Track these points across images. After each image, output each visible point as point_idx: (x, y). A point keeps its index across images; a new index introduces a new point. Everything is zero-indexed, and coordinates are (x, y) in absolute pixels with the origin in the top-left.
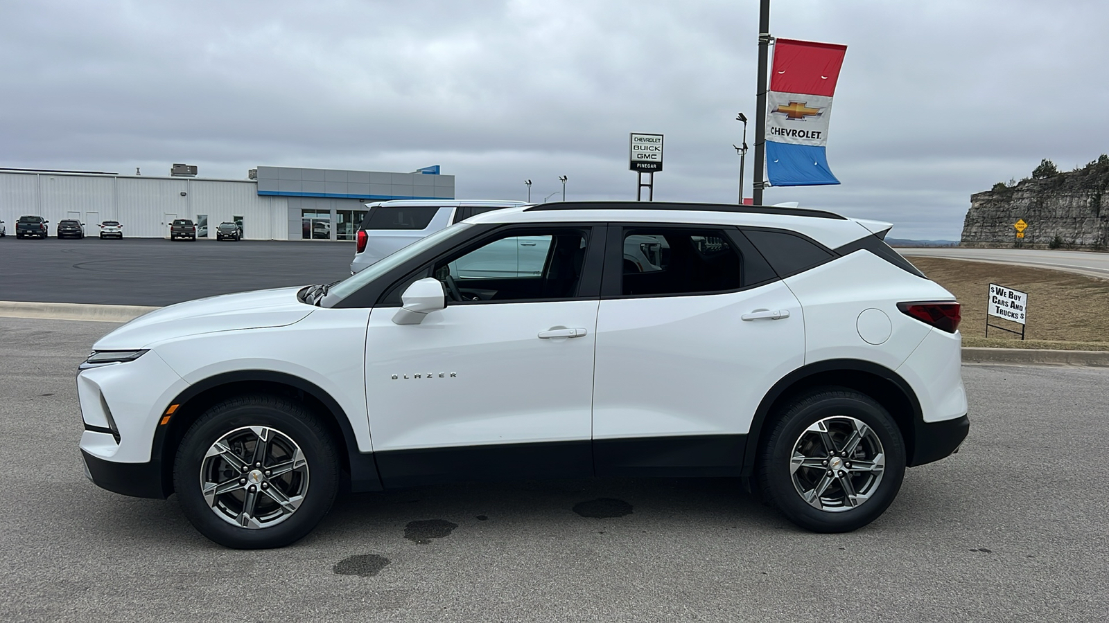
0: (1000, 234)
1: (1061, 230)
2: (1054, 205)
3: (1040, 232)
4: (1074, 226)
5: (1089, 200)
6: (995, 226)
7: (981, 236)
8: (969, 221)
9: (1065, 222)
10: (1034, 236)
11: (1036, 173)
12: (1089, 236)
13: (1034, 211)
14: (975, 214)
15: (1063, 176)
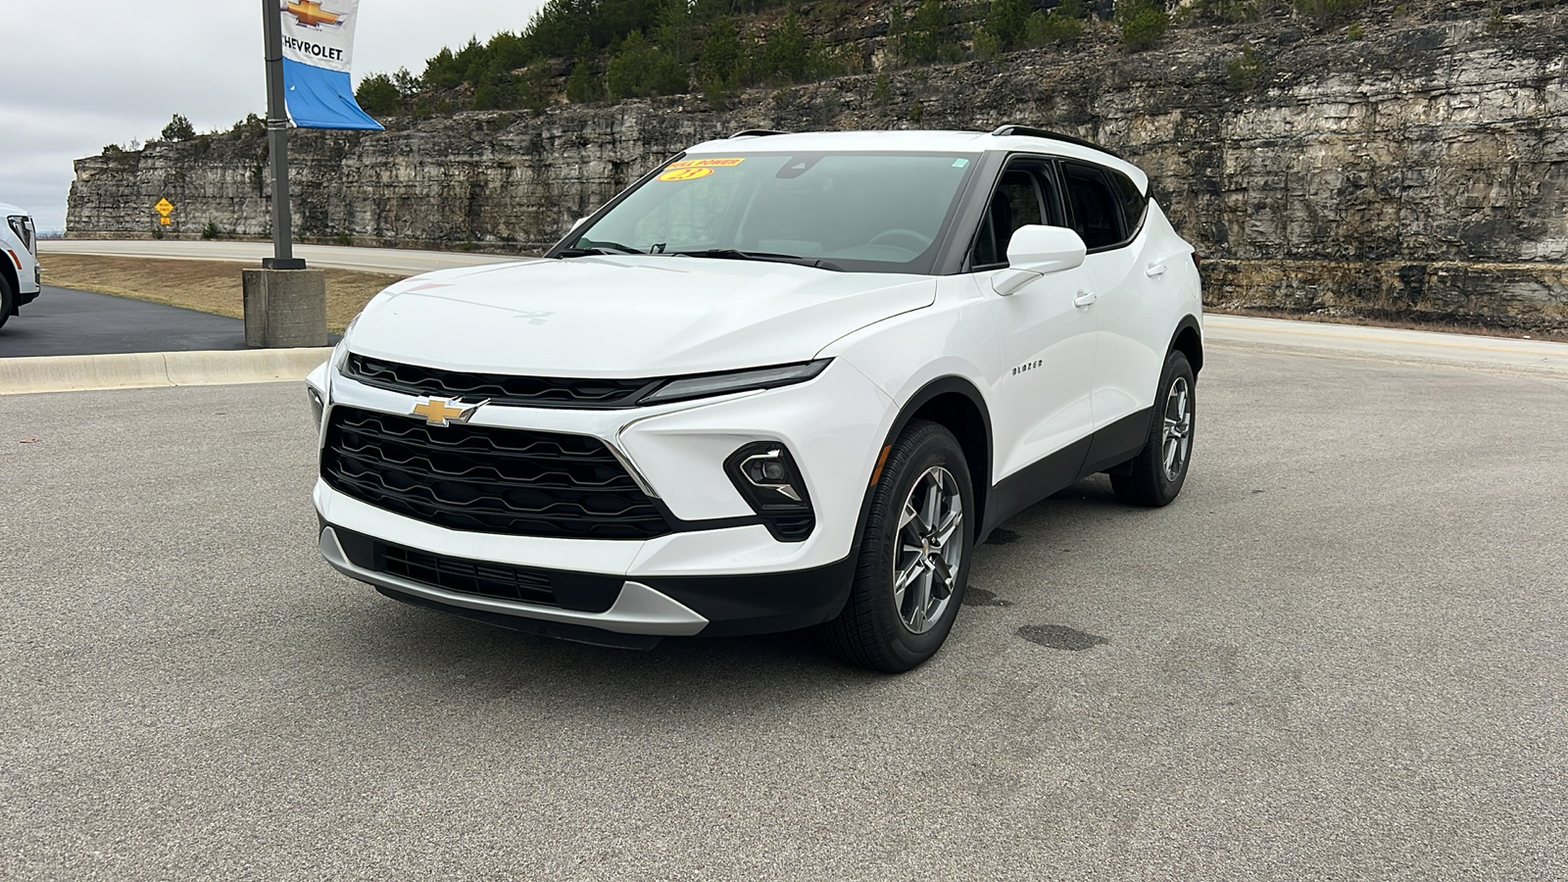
0: (127, 219)
1: (217, 214)
2: (201, 180)
3: (186, 217)
4: (232, 208)
5: (247, 174)
6: (118, 207)
7: (98, 222)
8: (76, 200)
9: (220, 204)
10: (178, 223)
11: (168, 133)
12: (254, 222)
13: (174, 187)
14: (85, 189)
15: (207, 139)
